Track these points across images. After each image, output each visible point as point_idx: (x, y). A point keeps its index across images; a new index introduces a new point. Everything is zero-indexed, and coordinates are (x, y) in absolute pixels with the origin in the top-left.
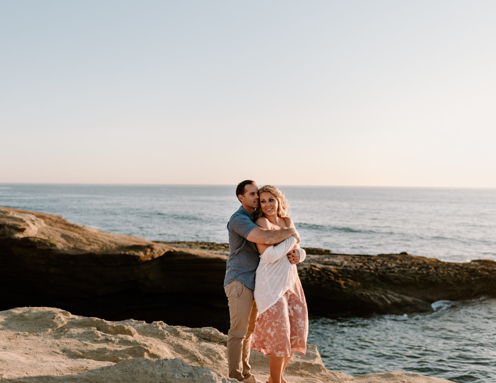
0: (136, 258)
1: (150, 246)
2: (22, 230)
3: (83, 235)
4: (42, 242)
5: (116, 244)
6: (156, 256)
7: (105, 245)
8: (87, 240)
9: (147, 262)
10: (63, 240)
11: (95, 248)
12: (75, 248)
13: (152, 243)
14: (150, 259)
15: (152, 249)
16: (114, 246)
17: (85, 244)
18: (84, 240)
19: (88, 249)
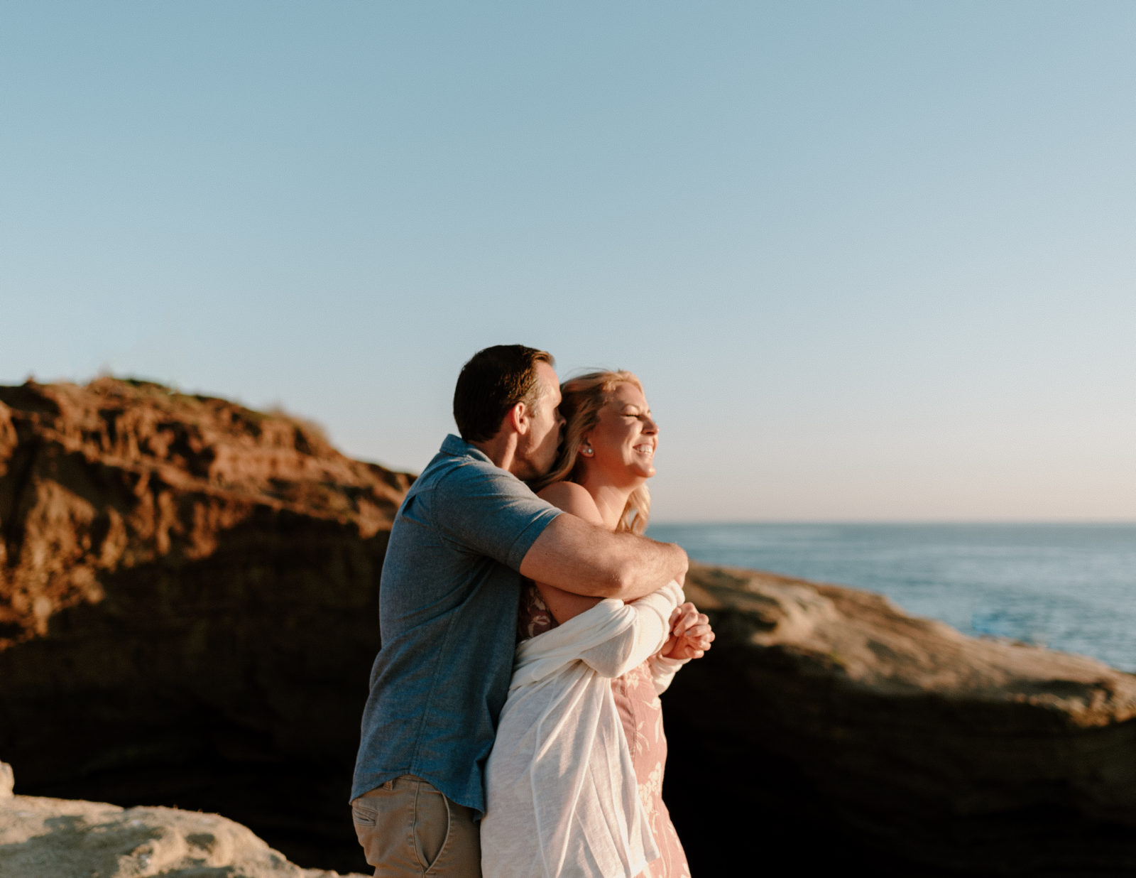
0: (1060, 719)
1: (1104, 686)
2: (770, 626)
3: (924, 645)
4: (812, 659)
5: (1007, 672)
6: (1123, 714)
7: (975, 673)
8: (933, 657)
9: (1095, 731)
10: (869, 656)
11: (948, 680)
12: (895, 680)
13: (1114, 676)
14: (1102, 721)
15: (1110, 695)
16: (999, 678)
17: (922, 669)
18: (923, 659)
19: (927, 682)
